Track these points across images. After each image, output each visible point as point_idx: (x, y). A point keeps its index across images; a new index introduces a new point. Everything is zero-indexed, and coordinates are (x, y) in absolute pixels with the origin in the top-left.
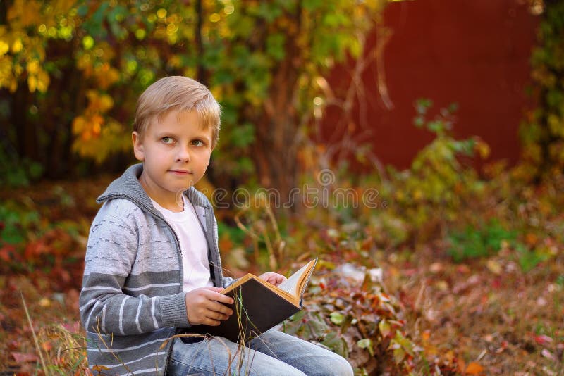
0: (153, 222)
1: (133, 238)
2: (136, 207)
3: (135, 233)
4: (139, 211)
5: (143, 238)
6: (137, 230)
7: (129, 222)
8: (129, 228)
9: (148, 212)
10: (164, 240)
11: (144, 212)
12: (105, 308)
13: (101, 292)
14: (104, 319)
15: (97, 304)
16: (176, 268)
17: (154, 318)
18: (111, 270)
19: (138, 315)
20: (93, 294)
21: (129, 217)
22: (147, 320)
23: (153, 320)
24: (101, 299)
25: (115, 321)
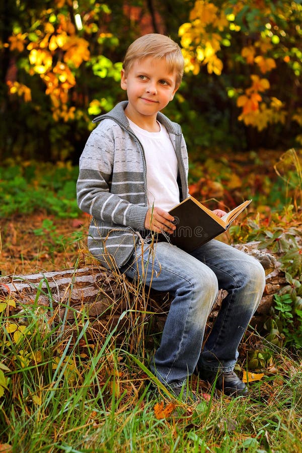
0: (127, 136)
1: (112, 144)
2: (115, 124)
3: (113, 141)
4: (118, 127)
5: (118, 145)
7: (108, 134)
8: (108, 137)
9: (125, 129)
10: (134, 150)
11: (122, 128)
12: (94, 199)
13: (90, 184)
14: (91, 207)
15: (89, 195)
16: (141, 171)
17: (125, 218)
18: (95, 166)
19: (114, 212)
20: (85, 185)
21: (109, 130)
22: (119, 217)
23: (123, 218)
24: (92, 192)
25: (99, 210)
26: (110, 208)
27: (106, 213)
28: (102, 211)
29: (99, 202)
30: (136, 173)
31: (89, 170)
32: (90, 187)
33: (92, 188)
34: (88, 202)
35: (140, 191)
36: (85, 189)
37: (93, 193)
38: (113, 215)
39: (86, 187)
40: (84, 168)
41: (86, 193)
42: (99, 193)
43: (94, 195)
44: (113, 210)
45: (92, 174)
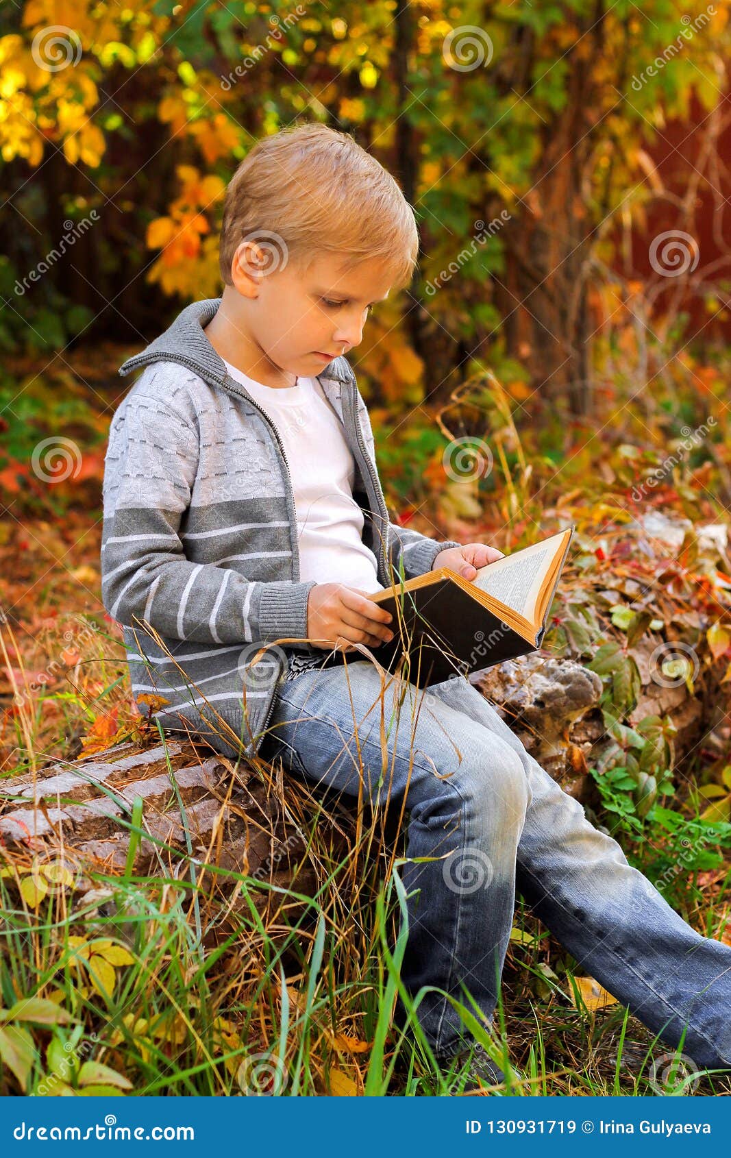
0: (228, 404)
1: (189, 434)
2: (190, 375)
3: (192, 425)
4: (199, 383)
5: (207, 434)
6: (195, 419)
7: (179, 404)
8: (178, 415)
9: (216, 384)
10: (252, 438)
11: (209, 385)
12: (154, 585)
13: (141, 546)
14: (149, 606)
15: (140, 574)
16: (279, 492)
17: (246, 623)
18: (151, 499)
19: (215, 611)
20: (129, 550)
21: (178, 394)
22: (232, 623)
23: (242, 625)
24: (148, 565)
25: (171, 612)
26: (202, 603)
27: (193, 617)
28: (181, 614)
29: (168, 591)
30: (265, 500)
31: (137, 510)
32: (142, 553)
33: (147, 557)
34: (140, 596)
35: (281, 548)
36: (130, 563)
37: (150, 570)
38: (212, 622)
39: (133, 557)
40: (125, 507)
41: (131, 572)
42: (164, 566)
43: (153, 573)
44: (212, 606)
45: (145, 518)
